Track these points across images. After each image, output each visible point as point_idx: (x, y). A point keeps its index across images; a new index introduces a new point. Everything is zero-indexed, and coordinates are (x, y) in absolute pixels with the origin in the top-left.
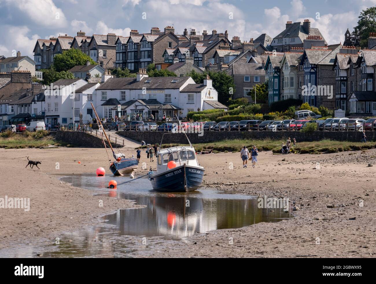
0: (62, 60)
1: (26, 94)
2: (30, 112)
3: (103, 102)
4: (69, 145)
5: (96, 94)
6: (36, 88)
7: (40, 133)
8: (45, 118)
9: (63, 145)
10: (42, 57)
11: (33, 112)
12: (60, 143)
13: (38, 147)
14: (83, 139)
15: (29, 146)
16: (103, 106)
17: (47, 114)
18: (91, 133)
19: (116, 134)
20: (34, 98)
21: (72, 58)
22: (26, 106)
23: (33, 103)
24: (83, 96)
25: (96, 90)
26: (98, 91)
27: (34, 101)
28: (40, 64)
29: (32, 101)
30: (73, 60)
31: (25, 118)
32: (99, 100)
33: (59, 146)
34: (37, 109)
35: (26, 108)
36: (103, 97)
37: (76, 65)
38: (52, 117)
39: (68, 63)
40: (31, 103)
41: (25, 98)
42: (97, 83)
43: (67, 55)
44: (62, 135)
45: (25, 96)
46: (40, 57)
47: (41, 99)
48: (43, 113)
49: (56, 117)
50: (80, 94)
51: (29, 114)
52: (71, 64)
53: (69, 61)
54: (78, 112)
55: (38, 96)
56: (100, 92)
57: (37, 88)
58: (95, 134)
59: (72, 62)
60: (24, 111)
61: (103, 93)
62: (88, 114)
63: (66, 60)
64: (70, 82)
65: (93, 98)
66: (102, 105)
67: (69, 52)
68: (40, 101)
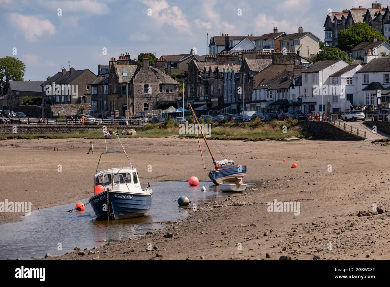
0: (347, 36)
1: (287, 77)
2: (288, 98)
3: (364, 87)
4: (311, 137)
5: (357, 78)
6: (297, 71)
7: (288, 123)
8: (302, 105)
9: (306, 137)
10: (334, 32)
11: (291, 99)
12: (303, 135)
13: (278, 140)
14: (326, 130)
15: (270, 139)
16: (365, 92)
17: (304, 100)
18: (334, 124)
19: (363, 125)
20: (292, 82)
21: (358, 34)
22: (284, 92)
23: (291, 87)
24: (342, 80)
25: (357, 72)
26: (359, 74)
27: (292, 86)
28: (331, 40)
29: (290, 86)
30: (360, 36)
31: (283, 105)
32: (360, 84)
33: (301, 138)
34: (295, 94)
35: (285, 93)
36: (365, 81)
37: (363, 41)
38: (309, 104)
39: (354, 39)
40: (289, 88)
41: (285, 82)
42: (358, 65)
43: (352, 30)
44: (309, 126)
45: (286, 79)
46: (331, 32)
47: (299, 84)
48: (300, 99)
49: (313, 104)
50: (339, 77)
51: (287, 100)
52: (357, 40)
53: (354, 37)
54: (336, 98)
55: (296, 80)
56: (361, 75)
57: (299, 70)
58: (338, 125)
59: (359, 38)
60: (282, 96)
61: (365, 76)
62: (347, 100)
63: (352, 36)
64: (329, 64)
65: (354, 83)
66: (363, 90)
67: (355, 27)
68: (298, 86)
